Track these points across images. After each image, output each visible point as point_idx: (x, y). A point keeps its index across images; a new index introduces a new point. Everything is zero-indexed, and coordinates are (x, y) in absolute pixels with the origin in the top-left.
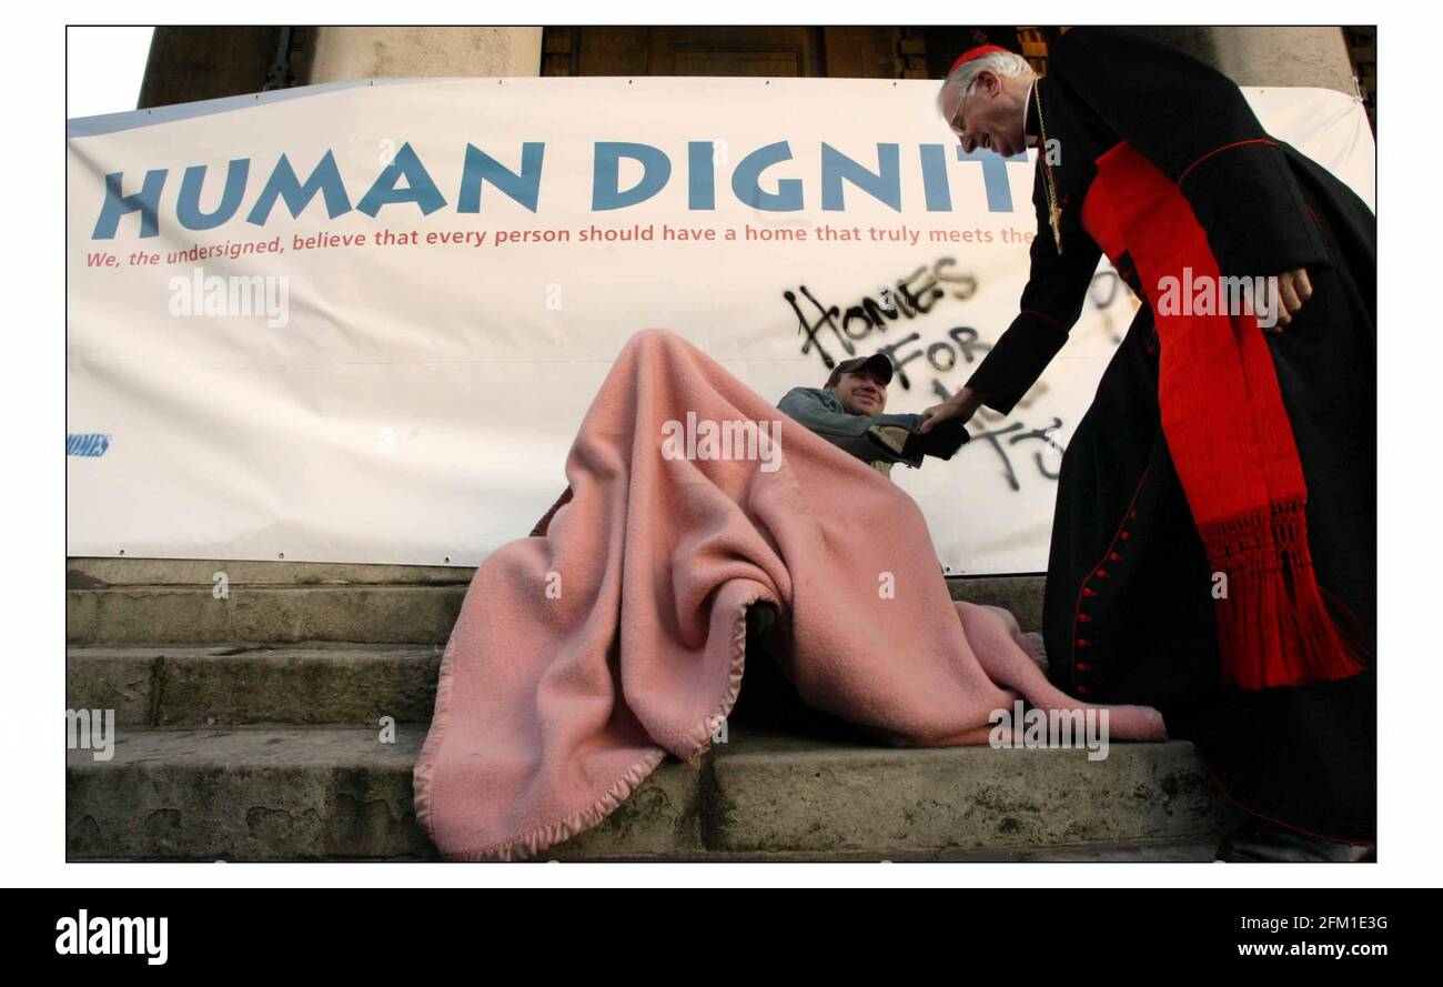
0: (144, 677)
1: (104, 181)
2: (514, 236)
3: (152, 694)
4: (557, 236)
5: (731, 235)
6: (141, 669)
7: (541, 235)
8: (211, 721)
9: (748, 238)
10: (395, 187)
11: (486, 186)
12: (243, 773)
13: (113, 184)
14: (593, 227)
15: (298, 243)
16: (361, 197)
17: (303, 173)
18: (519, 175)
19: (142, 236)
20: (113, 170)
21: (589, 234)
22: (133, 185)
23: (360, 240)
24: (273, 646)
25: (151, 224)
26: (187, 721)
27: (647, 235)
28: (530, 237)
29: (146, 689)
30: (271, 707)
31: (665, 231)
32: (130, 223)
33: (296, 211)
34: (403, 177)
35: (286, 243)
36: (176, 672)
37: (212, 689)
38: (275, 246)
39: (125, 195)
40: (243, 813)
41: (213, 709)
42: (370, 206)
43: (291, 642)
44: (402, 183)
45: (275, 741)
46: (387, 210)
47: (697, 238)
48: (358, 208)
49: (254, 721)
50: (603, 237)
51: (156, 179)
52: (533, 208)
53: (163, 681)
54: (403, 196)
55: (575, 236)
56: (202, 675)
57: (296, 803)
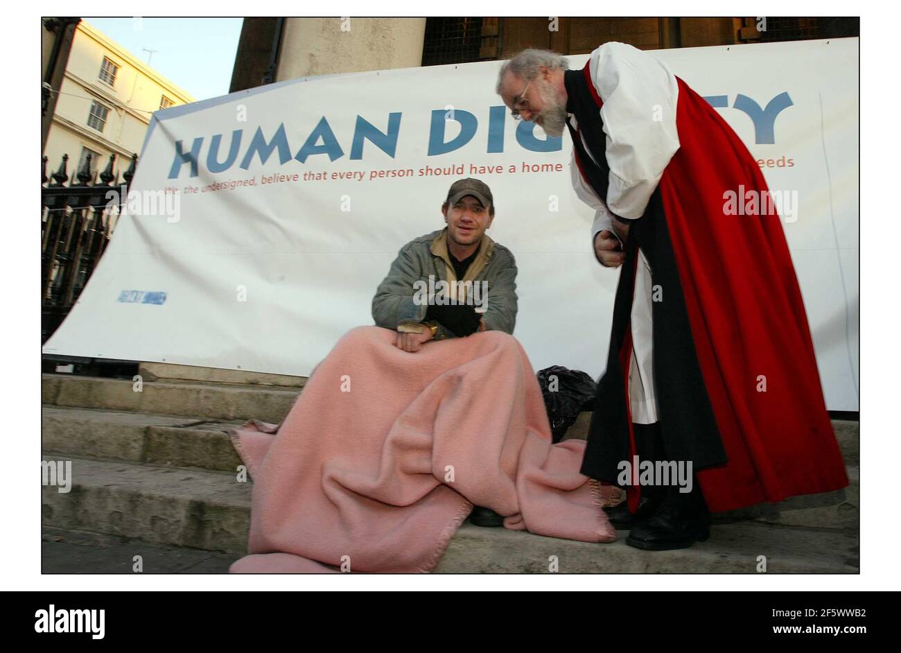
0: (140, 436)
1: (175, 144)
2: (381, 174)
3: (144, 446)
4: (406, 173)
5: (513, 170)
6: (140, 432)
7: (396, 172)
8: (169, 463)
9: (523, 171)
10: (316, 145)
11: (367, 141)
12: (151, 498)
13: (179, 146)
14: (427, 167)
15: (266, 180)
16: (298, 151)
17: (268, 138)
18: (386, 134)
19: (191, 176)
20: (178, 139)
21: (424, 171)
22: (188, 147)
23: (296, 177)
24: (220, 421)
25: (195, 170)
26: (158, 462)
27: (460, 171)
28: (391, 174)
29: (141, 443)
30: (196, 459)
31: (471, 168)
32: (186, 168)
33: (264, 160)
34: (321, 137)
35: (258, 180)
36: (155, 435)
37: (170, 446)
38: (252, 182)
39: (184, 153)
40: (149, 518)
41: (170, 457)
42: (302, 157)
43: (229, 420)
44: (320, 142)
45: (188, 479)
46: (311, 158)
47: (491, 172)
48: (296, 158)
49: (188, 465)
50: (433, 173)
51: (198, 142)
52: (393, 155)
53: (149, 439)
54: (320, 150)
55: (417, 173)
56: (166, 438)
57: (172, 516)
